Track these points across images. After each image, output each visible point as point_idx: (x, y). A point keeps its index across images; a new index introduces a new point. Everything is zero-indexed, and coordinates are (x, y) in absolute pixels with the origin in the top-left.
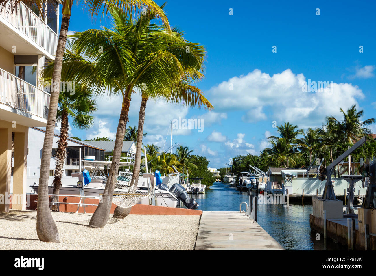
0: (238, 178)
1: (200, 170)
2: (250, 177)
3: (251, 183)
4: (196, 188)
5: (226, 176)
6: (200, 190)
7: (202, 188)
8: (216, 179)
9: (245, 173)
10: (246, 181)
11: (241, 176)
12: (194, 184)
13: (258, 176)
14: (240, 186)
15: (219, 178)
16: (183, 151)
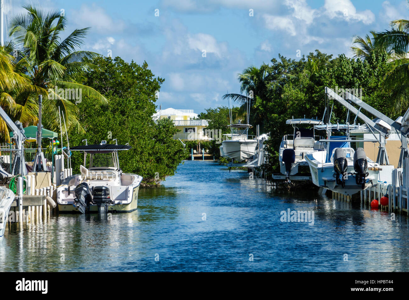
0: (275, 144)
1: (123, 113)
2: (329, 140)
3: (332, 164)
4: (98, 190)
5: (230, 138)
6: (113, 196)
7: (124, 188)
8: (195, 148)
9: (307, 122)
10: (310, 157)
11: (290, 138)
12: (88, 173)
13: (361, 136)
14: (282, 178)
15: (204, 146)
16: (46, 34)
